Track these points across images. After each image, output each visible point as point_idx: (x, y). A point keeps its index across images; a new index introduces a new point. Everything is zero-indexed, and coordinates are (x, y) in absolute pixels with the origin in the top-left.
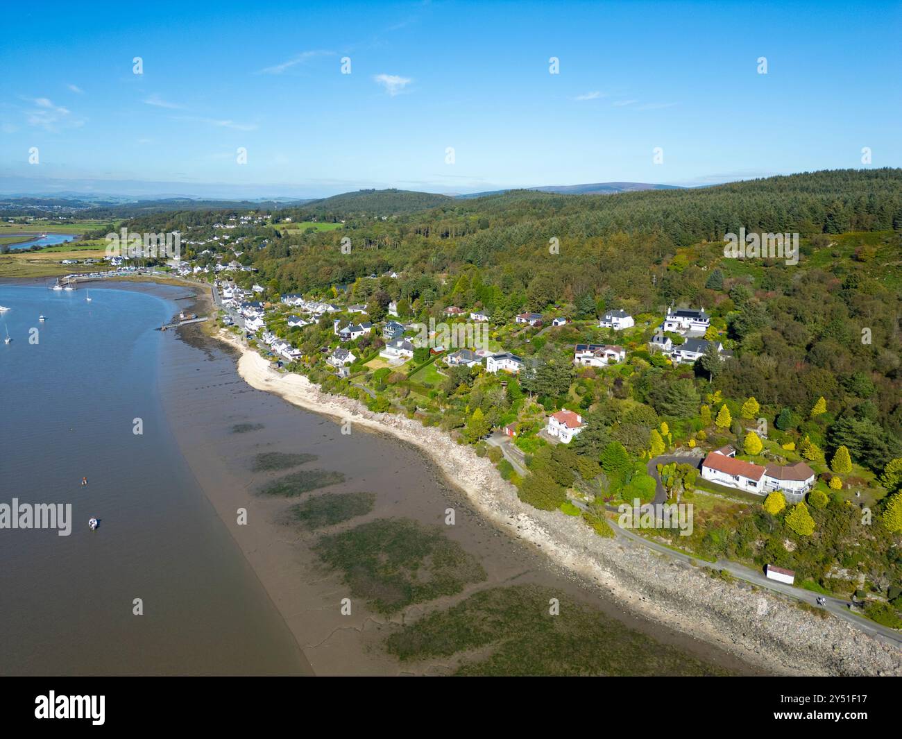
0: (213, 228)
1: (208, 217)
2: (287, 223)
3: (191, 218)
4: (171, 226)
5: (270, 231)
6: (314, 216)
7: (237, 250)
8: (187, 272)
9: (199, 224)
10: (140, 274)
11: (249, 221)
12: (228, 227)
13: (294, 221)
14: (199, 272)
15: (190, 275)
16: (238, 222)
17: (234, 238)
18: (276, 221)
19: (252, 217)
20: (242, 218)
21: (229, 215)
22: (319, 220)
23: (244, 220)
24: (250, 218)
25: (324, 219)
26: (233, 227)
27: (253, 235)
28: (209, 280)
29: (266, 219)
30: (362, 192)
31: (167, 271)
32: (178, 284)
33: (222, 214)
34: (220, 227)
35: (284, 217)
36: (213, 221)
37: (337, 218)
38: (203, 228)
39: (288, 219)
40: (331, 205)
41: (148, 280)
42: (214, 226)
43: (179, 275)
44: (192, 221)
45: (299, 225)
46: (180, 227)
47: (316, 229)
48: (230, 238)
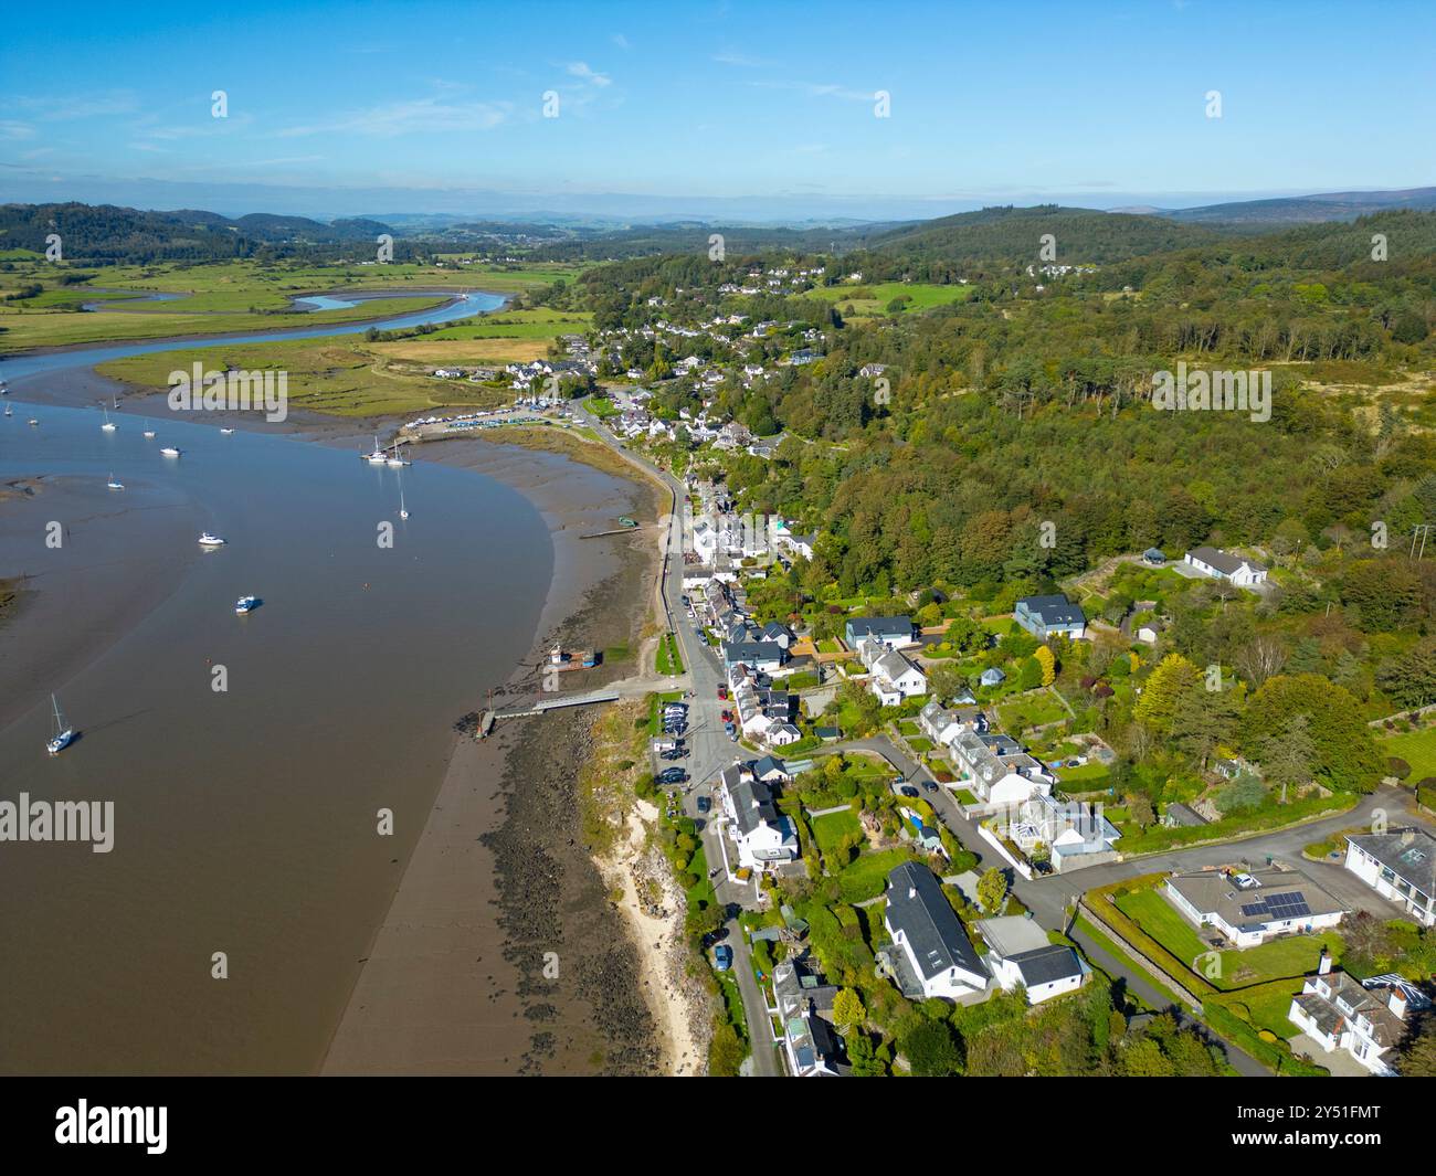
0: (718, 294)
1: (714, 270)
2: (854, 285)
3: (685, 272)
4: (650, 287)
5: (822, 311)
6: (907, 270)
7: (752, 362)
8: (635, 430)
9: (695, 283)
10: (548, 423)
11: (783, 280)
12: (745, 291)
13: (868, 280)
14: (660, 434)
15: (638, 442)
16: (764, 281)
17: (750, 323)
18: (832, 281)
19: (790, 272)
20: (772, 272)
21: (750, 266)
22: (916, 280)
23: (775, 278)
24: (786, 273)
25: (926, 277)
26: (754, 291)
27: (788, 318)
28: (675, 467)
29: (815, 276)
30: (989, 213)
31: (602, 418)
32: (611, 466)
33: (738, 265)
34: (731, 292)
35: (848, 273)
36: (721, 279)
37: (952, 275)
38: (701, 294)
39: (855, 277)
40: (932, 240)
41: (557, 444)
42: (721, 289)
43: (620, 433)
44: (685, 277)
45: (877, 290)
46: (662, 291)
47: (910, 300)
48: (744, 322)
